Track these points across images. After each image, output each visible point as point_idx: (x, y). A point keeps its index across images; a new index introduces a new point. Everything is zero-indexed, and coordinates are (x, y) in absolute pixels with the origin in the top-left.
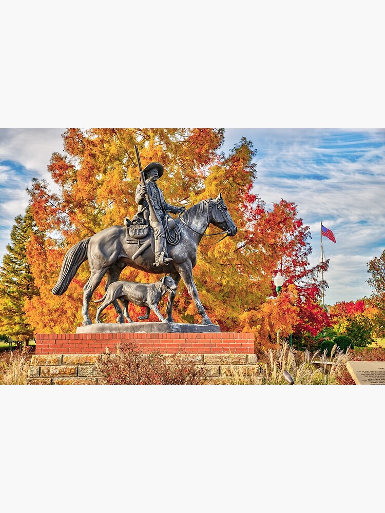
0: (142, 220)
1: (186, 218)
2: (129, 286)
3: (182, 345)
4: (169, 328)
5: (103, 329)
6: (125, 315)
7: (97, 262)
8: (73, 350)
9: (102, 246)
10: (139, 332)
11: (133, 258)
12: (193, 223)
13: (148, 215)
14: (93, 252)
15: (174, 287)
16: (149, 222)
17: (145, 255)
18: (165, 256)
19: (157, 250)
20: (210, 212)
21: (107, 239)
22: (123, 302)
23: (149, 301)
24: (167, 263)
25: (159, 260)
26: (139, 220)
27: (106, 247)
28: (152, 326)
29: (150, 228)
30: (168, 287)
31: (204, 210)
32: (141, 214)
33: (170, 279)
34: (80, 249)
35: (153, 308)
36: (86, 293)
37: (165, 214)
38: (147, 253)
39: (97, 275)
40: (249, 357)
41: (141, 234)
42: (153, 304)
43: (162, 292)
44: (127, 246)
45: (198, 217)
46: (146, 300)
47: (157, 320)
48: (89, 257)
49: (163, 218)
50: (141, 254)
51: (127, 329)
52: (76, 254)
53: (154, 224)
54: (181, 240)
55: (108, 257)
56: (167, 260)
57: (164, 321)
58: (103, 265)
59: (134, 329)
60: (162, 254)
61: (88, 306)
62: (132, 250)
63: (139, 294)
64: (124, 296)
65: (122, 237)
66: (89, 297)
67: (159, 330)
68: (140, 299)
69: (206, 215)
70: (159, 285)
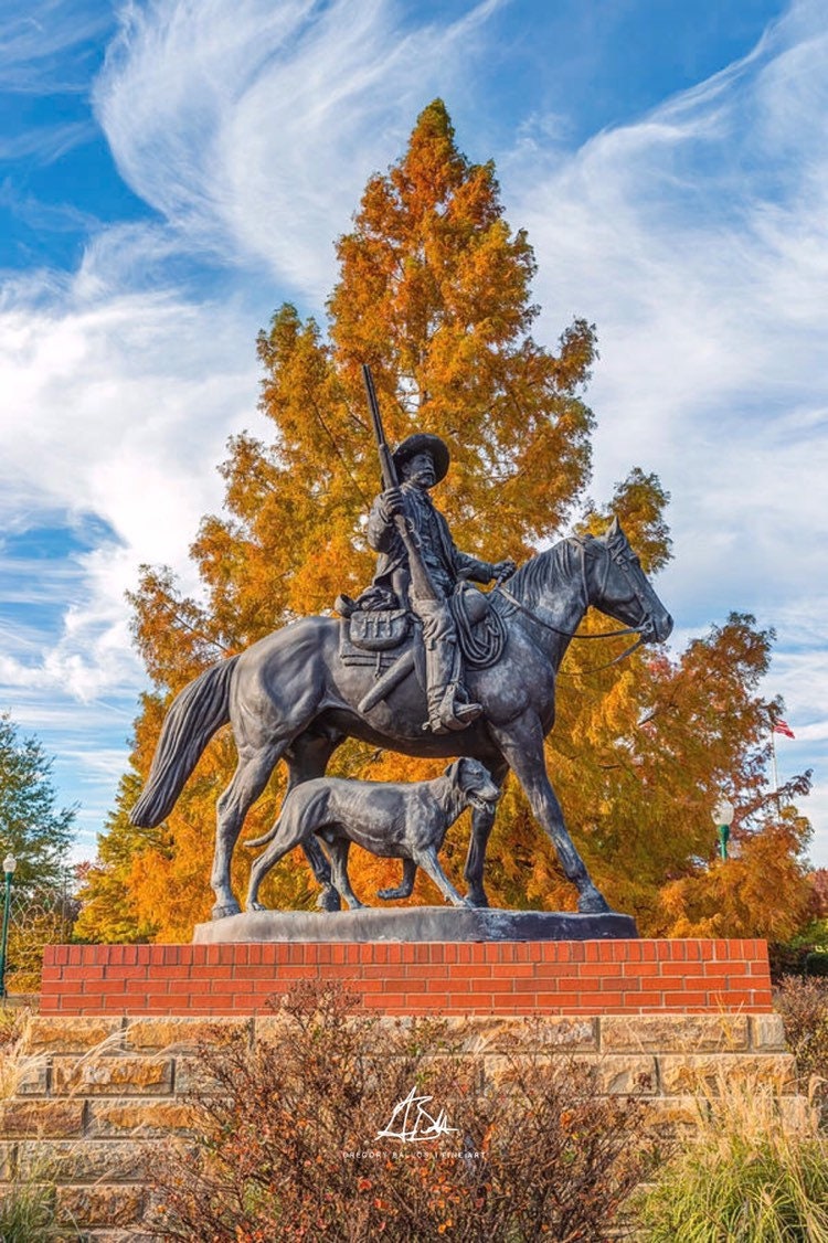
0: (386, 594)
1: (518, 591)
2: (349, 794)
3: (525, 985)
4: (477, 924)
5: (266, 930)
6: (338, 883)
7: (255, 723)
8: (159, 1001)
9: (269, 675)
10: (381, 940)
11: (361, 706)
12: (542, 602)
13: (405, 582)
14: (247, 694)
15: (488, 791)
16: (409, 602)
17: (397, 698)
18: (459, 699)
19: (433, 678)
20: (589, 572)
21: (285, 655)
22: (331, 845)
23: (410, 839)
24: (463, 718)
25: (442, 709)
26: (378, 596)
27: (282, 676)
28: (420, 920)
29: (411, 620)
30: (471, 794)
31: (571, 566)
32: (385, 581)
33: (474, 767)
34: (209, 689)
35: (425, 859)
36: (222, 819)
37: (454, 581)
38: (403, 694)
39: (256, 763)
40: (757, 1025)
41: (385, 635)
42: (423, 848)
43: (451, 808)
44: (342, 674)
45: (555, 585)
46: (401, 836)
47: (439, 899)
48: (233, 710)
49: (449, 592)
50: (387, 695)
51: (341, 929)
52: (198, 705)
53: (422, 606)
54: (505, 651)
55: (286, 709)
56: (464, 708)
57: (459, 903)
58: (273, 732)
59: (365, 928)
60: (451, 691)
61: (228, 859)
62: (359, 685)
63: (379, 816)
64: (335, 827)
65: (328, 647)
66: (233, 830)
67: (446, 932)
68: (384, 833)
69: (579, 578)
70: (442, 786)
